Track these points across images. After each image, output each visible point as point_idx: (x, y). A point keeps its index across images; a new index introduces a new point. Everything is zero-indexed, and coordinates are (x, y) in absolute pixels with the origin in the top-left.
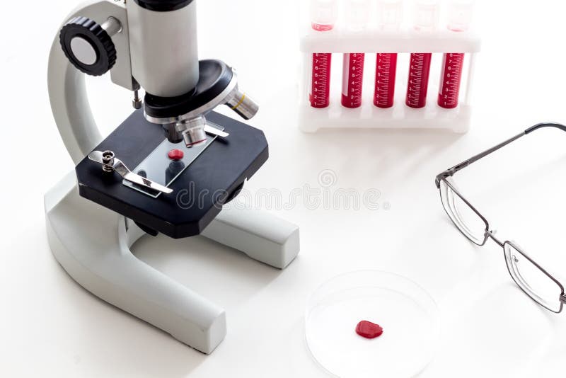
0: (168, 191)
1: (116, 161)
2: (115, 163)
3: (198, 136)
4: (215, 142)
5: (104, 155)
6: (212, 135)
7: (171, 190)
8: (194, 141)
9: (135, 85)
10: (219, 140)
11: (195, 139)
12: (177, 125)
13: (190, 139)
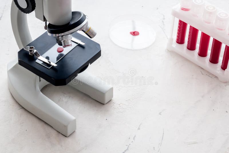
0: (55, 65)
1: (35, 51)
2: (35, 52)
3: (68, 43)
4: (77, 46)
5: (30, 48)
6: (77, 43)
7: (57, 65)
8: (66, 45)
9: (45, 20)
10: (79, 45)
11: (67, 44)
12: (60, 37)
13: (65, 44)
